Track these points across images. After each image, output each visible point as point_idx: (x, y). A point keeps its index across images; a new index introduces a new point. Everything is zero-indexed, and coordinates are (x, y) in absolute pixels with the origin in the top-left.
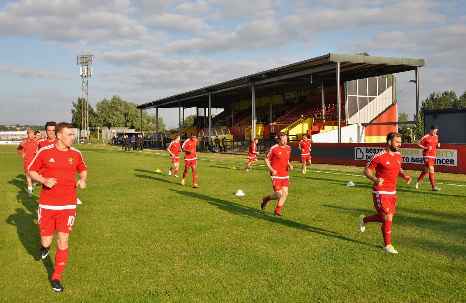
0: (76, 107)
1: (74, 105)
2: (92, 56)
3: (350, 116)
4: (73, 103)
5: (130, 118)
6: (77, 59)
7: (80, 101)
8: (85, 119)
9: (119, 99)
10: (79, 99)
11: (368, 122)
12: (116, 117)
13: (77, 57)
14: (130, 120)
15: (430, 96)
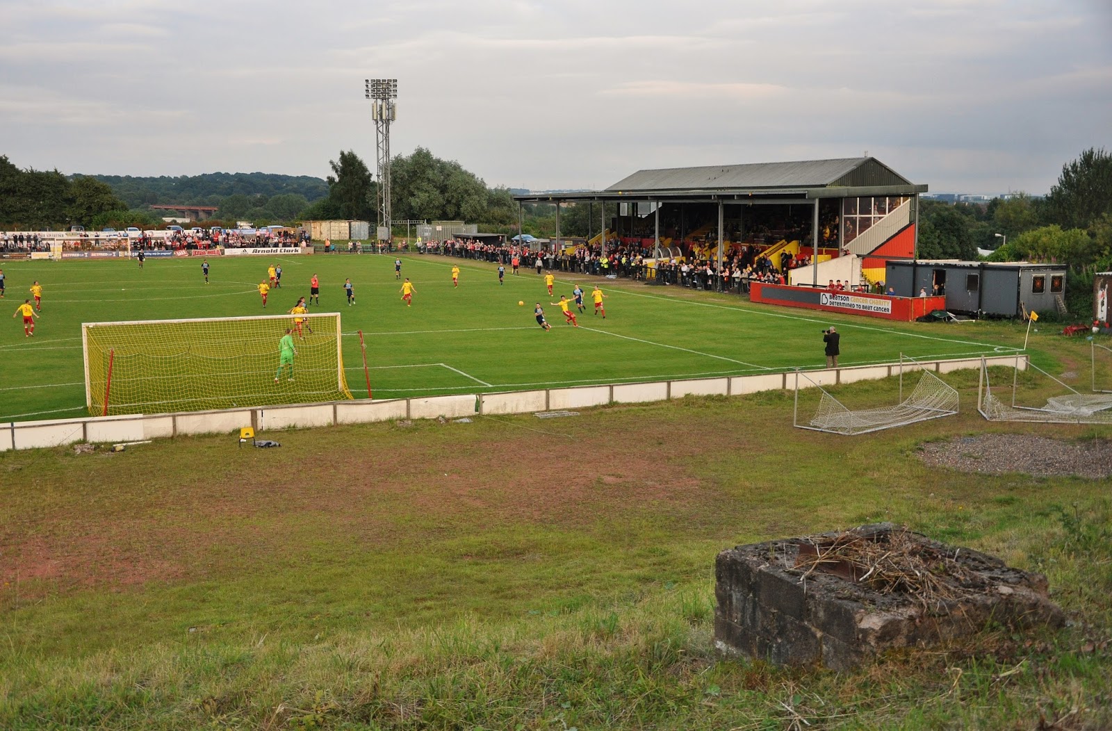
0: (337, 171)
1: (334, 167)
2: (396, 81)
3: (846, 242)
4: (331, 162)
5: (453, 196)
6: (367, 86)
7: (344, 158)
8: (383, 205)
9: (428, 155)
10: (342, 154)
11: (865, 253)
12: (427, 195)
13: (365, 83)
14: (454, 201)
15: (1082, 155)
